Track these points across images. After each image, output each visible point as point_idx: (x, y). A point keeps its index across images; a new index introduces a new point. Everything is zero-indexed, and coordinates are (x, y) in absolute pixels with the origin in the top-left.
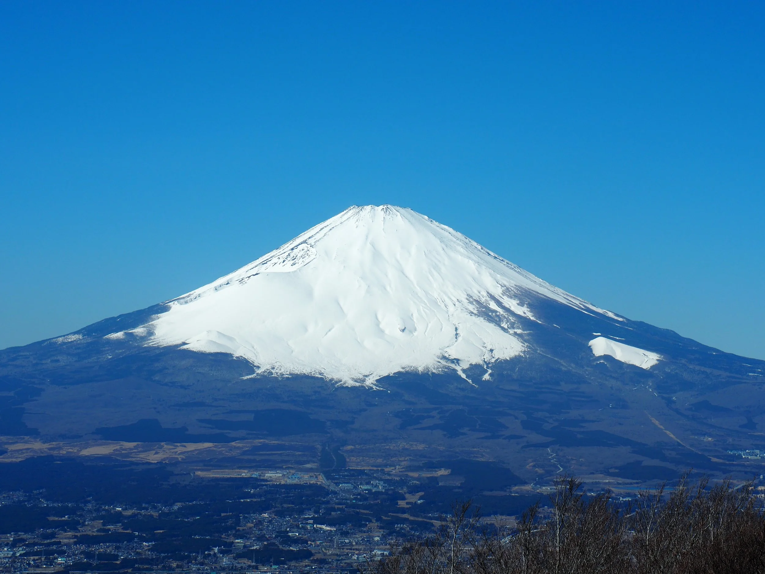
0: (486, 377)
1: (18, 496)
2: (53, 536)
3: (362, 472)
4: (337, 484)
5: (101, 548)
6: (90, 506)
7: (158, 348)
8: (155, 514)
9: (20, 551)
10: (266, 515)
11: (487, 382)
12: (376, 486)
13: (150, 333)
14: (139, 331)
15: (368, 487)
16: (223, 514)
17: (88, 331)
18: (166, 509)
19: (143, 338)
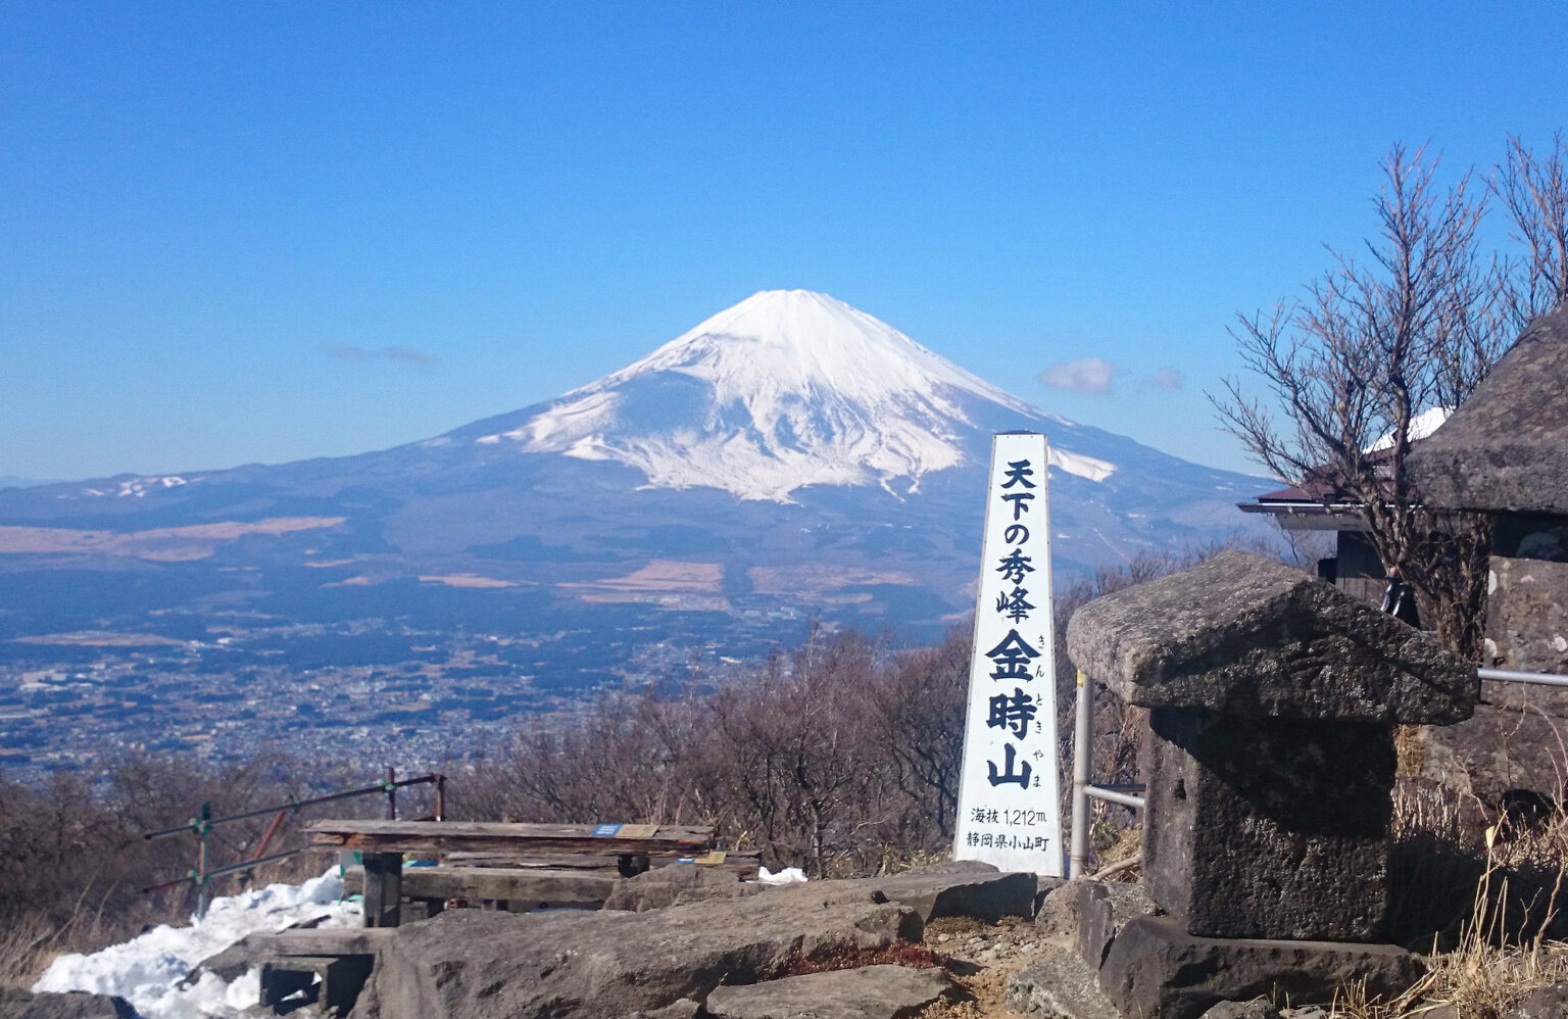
0: (913, 489)
1: (378, 622)
2: (417, 668)
3: (771, 597)
4: (744, 610)
5: (473, 683)
6: (461, 635)
7: (538, 454)
8: (535, 644)
9: (379, 685)
10: (661, 645)
11: (915, 494)
12: (787, 613)
13: (530, 437)
14: (517, 434)
15: (777, 614)
16: (613, 645)
17: (457, 434)
18: (547, 638)
19: (523, 443)
